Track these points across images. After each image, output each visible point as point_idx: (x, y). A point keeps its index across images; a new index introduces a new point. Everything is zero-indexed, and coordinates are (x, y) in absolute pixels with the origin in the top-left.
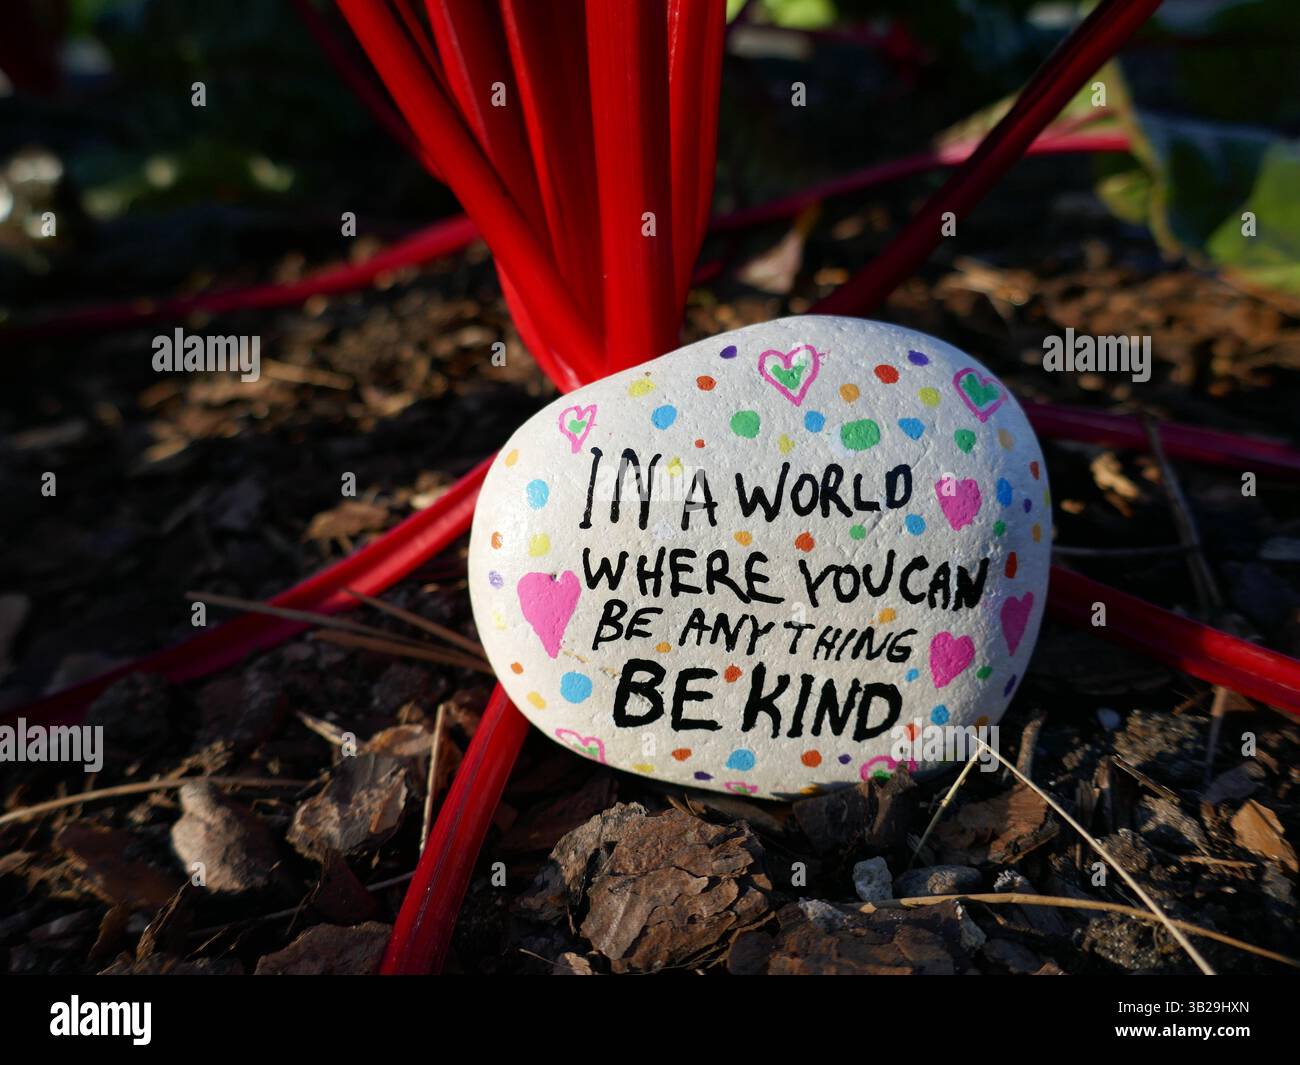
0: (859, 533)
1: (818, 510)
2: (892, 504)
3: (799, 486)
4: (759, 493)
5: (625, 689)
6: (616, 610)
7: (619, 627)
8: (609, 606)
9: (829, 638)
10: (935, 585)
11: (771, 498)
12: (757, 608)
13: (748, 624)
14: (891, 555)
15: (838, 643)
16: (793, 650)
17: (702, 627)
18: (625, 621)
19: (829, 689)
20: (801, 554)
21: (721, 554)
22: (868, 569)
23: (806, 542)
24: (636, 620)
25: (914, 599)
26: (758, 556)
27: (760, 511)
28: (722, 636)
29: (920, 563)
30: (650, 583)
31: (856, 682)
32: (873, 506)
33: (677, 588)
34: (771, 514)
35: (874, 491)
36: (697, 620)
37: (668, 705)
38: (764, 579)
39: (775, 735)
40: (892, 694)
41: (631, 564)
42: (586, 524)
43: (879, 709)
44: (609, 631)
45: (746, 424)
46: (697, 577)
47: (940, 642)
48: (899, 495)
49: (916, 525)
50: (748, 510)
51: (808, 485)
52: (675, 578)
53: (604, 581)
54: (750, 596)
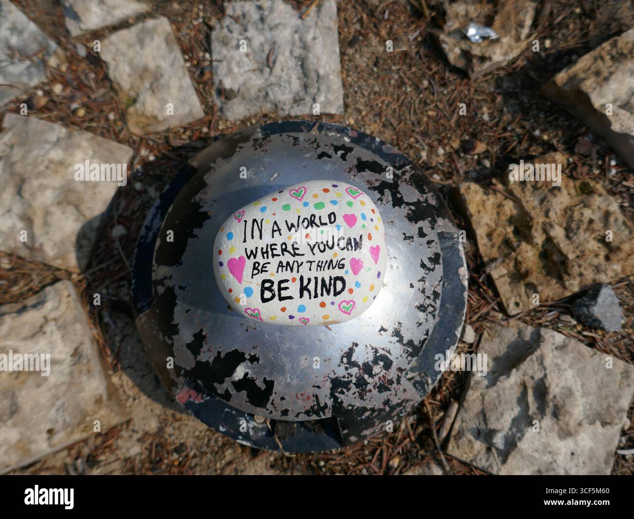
1: (310, 227)
2: (331, 223)
3: (303, 221)
4: (292, 224)
5: (263, 290)
6: (257, 265)
7: (258, 270)
8: (254, 264)
9: (320, 264)
10: (347, 244)
11: (296, 225)
12: (297, 258)
13: (296, 263)
15: (323, 265)
16: (310, 270)
17: (283, 266)
18: (260, 268)
19: (323, 281)
21: (284, 244)
24: (263, 267)
26: (295, 243)
27: (293, 229)
28: (289, 268)
30: (265, 255)
31: (330, 277)
32: (325, 224)
33: (273, 255)
34: (297, 229)
35: (325, 220)
36: (281, 264)
38: (298, 249)
39: (310, 298)
40: (341, 279)
41: (259, 250)
42: (245, 241)
43: (339, 285)
44: (256, 272)
45: (286, 207)
46: (279, 251)
47: (352, 261)
48: (333, 221)
51: (306, 221)
52: (272, 252)
53: (252, 257)
54: (295, 255)
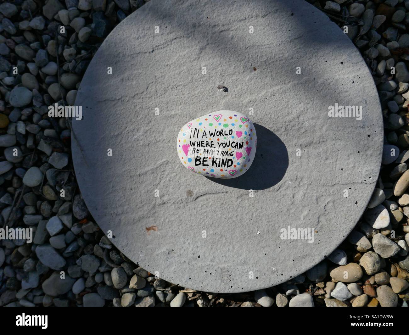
0: (225, 138)
1: (220, 135)
2: (230, 134)
3: (217, 132)
4: (212, 133)
5: (196, 160)
8: (193, 149)
9: (222, 153)
10: (236, 145)
11: (214, 134)
12: (213, 149)
13: (211, 151)
14: (230, 141)
15: (224, 153)
16: (218, 154)
18: (196, 151)
19: (223, 160)
20: (218, 141)
21: (207, 141)
22: (227, 143)
23: (218, 140)
25: (233, 147)
26: (212, 142)
27: (212, 136)
28: (208, 153)
29: (234, 142)
30: (199, 145)
31: (226, 159)
32: (227, 135)
34: (214, 136)
35: (227, 133)
36: (205, 150)
37: (202, 162)
38: (213, 145)
39: (216, 167)
40: (231, 160)
41: (196, 143)
42: (190, 138)
43: (230, 163)
44: (194, 152)
45: (211, 125)
46: (205, 144)
47: (237, 153)
48: (231, 133)
49: (233, 137)
50: (211, 135)
51: (218, 132)
52: (202, 145)
53: (193, 145)
54: (212, 147)
